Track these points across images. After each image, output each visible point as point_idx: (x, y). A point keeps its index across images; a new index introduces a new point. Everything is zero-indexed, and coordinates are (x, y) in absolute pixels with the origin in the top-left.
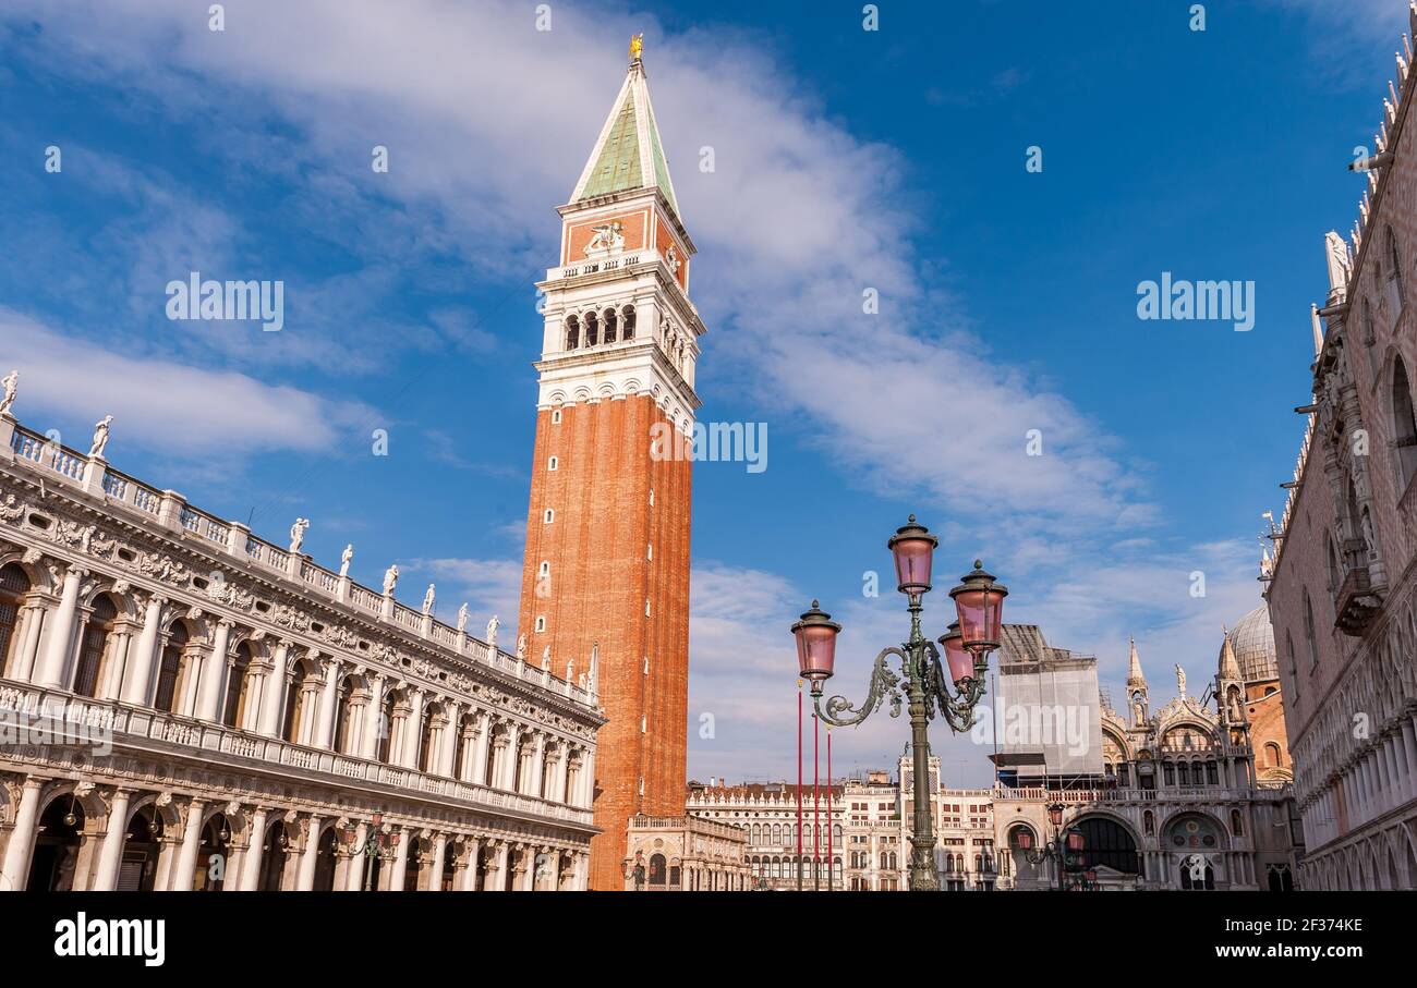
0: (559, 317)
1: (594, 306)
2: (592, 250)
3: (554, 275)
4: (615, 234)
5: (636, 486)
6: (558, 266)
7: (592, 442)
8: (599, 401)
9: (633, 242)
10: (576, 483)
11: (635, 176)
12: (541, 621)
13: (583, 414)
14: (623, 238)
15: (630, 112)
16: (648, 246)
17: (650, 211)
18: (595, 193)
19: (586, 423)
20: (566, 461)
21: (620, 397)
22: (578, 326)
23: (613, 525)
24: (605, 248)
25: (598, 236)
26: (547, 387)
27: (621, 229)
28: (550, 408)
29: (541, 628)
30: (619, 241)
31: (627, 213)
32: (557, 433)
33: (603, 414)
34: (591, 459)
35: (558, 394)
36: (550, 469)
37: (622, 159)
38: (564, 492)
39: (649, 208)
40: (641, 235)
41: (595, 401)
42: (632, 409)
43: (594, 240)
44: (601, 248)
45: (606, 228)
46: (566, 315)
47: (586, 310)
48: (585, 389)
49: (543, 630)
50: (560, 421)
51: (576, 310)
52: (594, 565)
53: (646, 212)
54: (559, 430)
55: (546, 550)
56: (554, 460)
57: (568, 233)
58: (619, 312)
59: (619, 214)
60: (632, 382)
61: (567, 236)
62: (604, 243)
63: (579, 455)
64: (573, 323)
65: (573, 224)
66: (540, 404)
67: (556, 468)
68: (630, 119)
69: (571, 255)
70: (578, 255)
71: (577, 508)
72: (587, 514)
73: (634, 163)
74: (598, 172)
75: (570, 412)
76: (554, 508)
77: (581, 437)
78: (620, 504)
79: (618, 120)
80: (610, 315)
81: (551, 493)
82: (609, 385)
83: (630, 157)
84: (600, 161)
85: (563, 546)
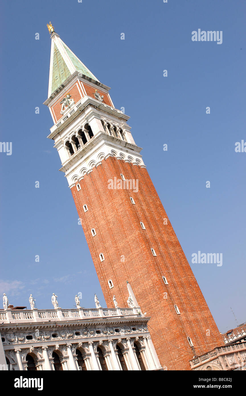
0: (62, 145)
1: (73, 133)
2: (63, 111)
3: (53, 129)
4: (69, 100)
5: (122, 199)
6: (54, 124)
7: (97, 190)
8: (92, 171)
9: (77, 98)
10: (98, 212)
11: (68, 73)
12: (110, 282)
13: (88, 180)
14: (73, 100)
15: (57, 52)
16: (83, 96)
17: (78, 82)
18: (56, 89)
19: (90, 183)
20: (90, 203)
21: (99, 164)
22: (70, 144)
23: (121, 222)
24: (68, 107)
25: (63, 105)
26: (69, 177)
27: (70, 97)
28: (75, 185)
29: (112, 286)
30: (72, 102)
31: (70, 89)
32: (82, 194)
33: (96, 175)
34: (99, 197)
35: (75, 177)
36: (85, 211)
37: (61, 70)
38: (95, 218)
39: (77, 82)
40: (79, 94)
41: (90, 172)
42: (106, 166)
43: (62, 107)
44: (66, 108)
45: (64, 100)
46: (65, 143)
47: (71, 136)
48: (84, 169)
49: (113, 286)
50: (80, 188)
51: (67, 139)
52: (121, 245)
53: (77, 84)
54: (82, 192)
55: (99, 248)
56: (85, 206)
57: (52, 110)
58: (83, 129)
59: (67, 91)
60: (101, 155)
61: (52, 112)
62: (66, 105)
63: (94, 198)
64: (68, 145)
65: (53, 105)
66: (70, 185)
67: (87, 210)
68: (58, 54)
69: (57, 118)
70: (59, 116)
71: (103, 222)
72: (108, 223)
73: (66, 68)
74: (54, 80)
75: (82, 182)
76: (94, 228)
77: (91, 190)
78: (120, 210)
79: (54, 57)
80: (81, 132)
81: (90, 221)
82: (92, 162)
83: (63, 68)
84: (53, 77)
85: (104, 243)
